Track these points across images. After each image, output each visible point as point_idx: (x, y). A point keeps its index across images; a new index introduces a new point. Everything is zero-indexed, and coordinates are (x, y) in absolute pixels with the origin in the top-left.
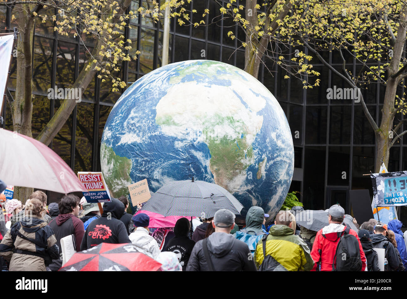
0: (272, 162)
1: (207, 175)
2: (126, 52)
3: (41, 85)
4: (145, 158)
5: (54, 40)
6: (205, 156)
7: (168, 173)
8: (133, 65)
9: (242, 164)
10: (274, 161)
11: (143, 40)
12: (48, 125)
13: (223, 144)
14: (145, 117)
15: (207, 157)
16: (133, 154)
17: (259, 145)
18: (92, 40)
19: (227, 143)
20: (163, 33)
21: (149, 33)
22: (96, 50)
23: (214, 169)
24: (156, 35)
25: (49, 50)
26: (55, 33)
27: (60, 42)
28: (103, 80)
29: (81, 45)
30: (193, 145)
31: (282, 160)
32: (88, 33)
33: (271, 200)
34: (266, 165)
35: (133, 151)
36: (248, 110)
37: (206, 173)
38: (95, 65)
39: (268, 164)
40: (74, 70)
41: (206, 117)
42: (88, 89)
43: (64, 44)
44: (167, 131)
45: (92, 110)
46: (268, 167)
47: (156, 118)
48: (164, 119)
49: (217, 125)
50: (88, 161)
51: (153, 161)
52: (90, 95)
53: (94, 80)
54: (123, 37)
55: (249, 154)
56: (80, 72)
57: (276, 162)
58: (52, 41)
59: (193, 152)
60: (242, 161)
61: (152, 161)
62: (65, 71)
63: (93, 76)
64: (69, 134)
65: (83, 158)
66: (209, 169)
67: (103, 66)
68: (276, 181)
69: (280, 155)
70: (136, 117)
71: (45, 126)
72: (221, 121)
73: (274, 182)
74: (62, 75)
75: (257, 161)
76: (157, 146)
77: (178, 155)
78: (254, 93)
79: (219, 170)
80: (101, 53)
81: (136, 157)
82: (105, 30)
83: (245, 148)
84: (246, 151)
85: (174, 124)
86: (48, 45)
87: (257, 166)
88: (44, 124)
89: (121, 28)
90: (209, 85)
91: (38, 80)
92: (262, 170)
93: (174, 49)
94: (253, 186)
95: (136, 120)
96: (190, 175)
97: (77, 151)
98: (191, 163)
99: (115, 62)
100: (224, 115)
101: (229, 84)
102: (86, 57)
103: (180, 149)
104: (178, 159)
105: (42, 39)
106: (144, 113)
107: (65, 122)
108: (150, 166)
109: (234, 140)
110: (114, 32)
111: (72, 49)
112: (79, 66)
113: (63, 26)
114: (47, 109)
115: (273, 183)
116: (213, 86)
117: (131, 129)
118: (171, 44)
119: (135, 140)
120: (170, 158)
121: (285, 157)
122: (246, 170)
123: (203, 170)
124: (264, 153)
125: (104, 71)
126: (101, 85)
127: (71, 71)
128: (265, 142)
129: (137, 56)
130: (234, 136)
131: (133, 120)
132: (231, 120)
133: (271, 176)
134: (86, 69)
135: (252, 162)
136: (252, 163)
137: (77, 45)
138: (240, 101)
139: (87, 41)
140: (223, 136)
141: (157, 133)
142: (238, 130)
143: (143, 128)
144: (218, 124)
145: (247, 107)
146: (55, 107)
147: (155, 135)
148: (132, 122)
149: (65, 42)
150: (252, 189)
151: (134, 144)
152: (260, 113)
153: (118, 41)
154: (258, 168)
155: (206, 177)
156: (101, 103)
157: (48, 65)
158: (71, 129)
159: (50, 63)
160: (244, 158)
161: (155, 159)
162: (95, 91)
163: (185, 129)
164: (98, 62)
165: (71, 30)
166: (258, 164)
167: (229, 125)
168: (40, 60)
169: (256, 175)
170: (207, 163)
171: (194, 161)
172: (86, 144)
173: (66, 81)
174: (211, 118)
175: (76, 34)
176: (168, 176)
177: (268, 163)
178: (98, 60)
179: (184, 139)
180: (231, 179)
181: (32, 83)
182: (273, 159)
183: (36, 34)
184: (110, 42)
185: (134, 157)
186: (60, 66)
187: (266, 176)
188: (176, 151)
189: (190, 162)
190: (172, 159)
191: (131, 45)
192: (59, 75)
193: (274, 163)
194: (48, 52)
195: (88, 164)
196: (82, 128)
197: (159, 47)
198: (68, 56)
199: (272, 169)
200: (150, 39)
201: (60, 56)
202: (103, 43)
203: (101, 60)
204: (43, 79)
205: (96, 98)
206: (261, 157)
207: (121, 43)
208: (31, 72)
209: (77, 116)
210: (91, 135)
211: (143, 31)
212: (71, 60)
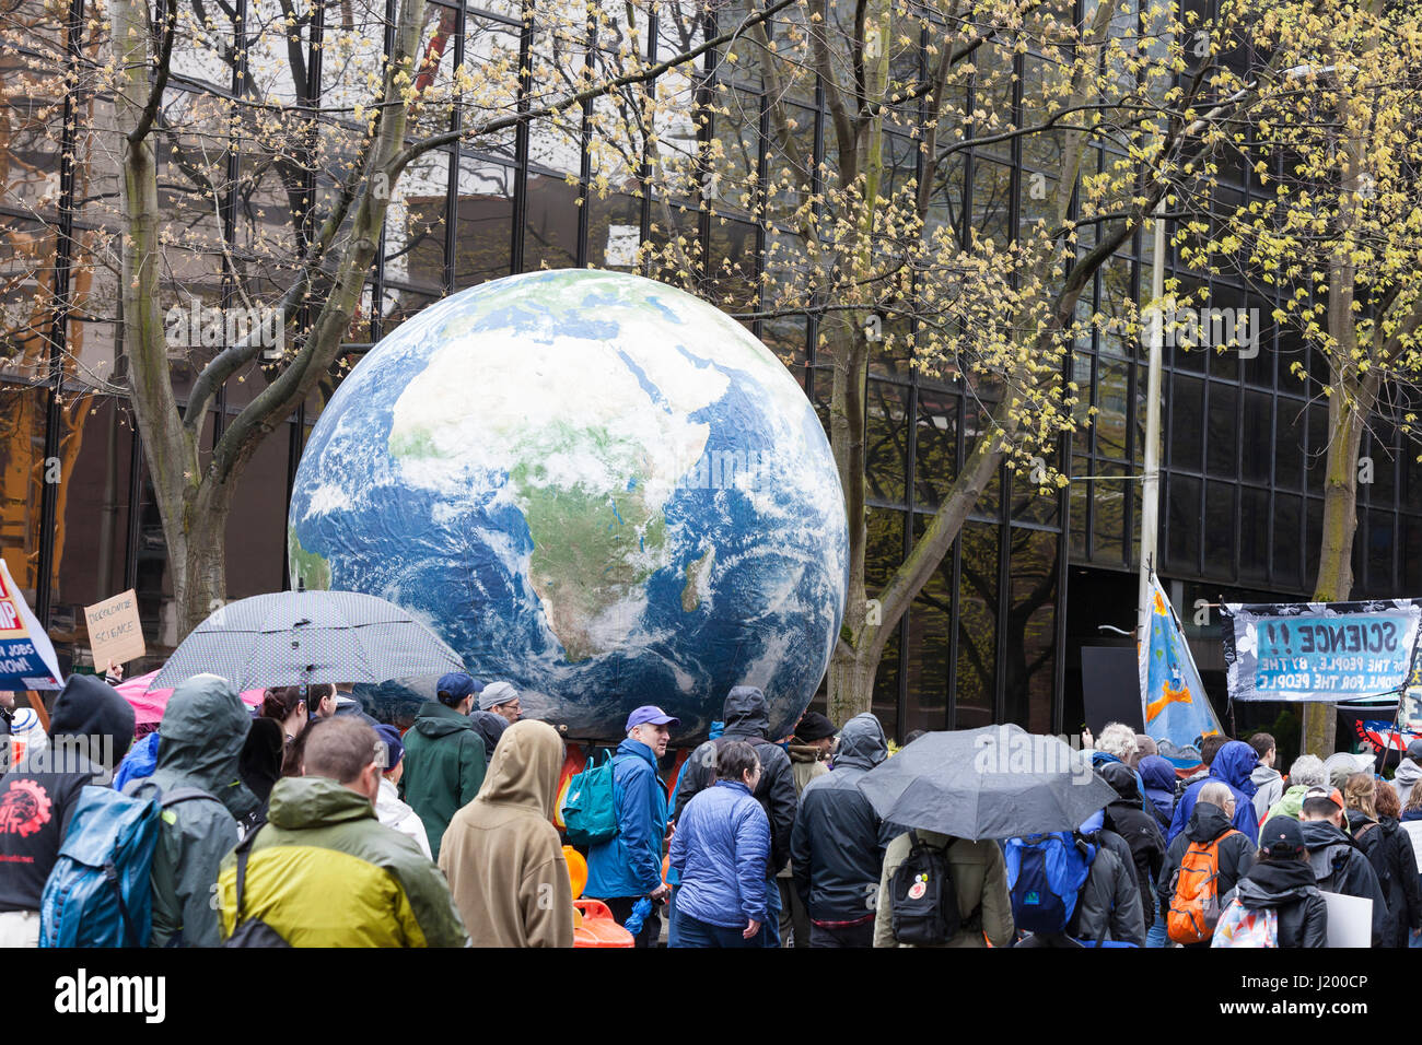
0: (734, 560)
1: (522, 602)
2: (1065, 411)
3: (883, 486)
4: (360, 556)
5: (911, 388)
6: (517, 545)
7: (416, 596)
8: (1080, 438)
9: (629, 568)
10: (741, 557)
11: (1103, 383)
12: (901, 571)
13: (570, 509)
14: (365, 435)
15: (520, 549)
16: (332, 544)
17: (686, 509)
18: (992, 387)
19: (582, 507)
20: (1146, 369)
21: (1115, 370)
22: (1002, 409)
23: (545, 584)
24: (1131, 374)
25: (899, 409)
26: (913, 372)
27: (924, 393)
28: (1019, 472)
29: (968, 398)
30: (481, 513)
31: (774, 556)
32: (984, 371)
33: (745, 674)
34: (713, 570)
35: (333, 535)
36: (659, 407)
37: (518, 595)
38: (1000, 439)
39: (718, 567)
40: (955, 451)
41: (522, 431)
42: (986, 492)
43: (931, 396)
44: (417, 474)
45: (994, 538)
46: (720, 575)
47: (390, 438)
48: (409, 440)
49: (556, 454)
50: (986, 649)
51: (379, 564)
52: (989, 507)
53: (997, 474)
54: (1059, 377)
55: (654, 538)
56: (967, 457)
57: (750, 559)
58: (906, 390)
59: (482, 533)
60: (630, 559)
61: (376, 561)
62: (934, 455)
63: (997, 463)
64: (943, 591)
65: (974, 642)
66: (528, 585)
67: (1016, 443)
68: (755, 618)
69: (764, 541)
70: (346, 437)
71: (892, 574)
72: (567, 441)
73: (748, 621)
74: (927, 463)
75: (679, 558)
76: (387, 518)
77: (441, 542)
78: (692, 358)
79: (557, 585)
80: (1011, 413)
81: (339, 552)
82: (1021, 365)
83: (638, 520)
84: (644, 529)
85: (435, 453)
86: (898, 399)
87: (680, 573)
88: (889, 570)
89: (1055, 358)
90: (549, 338)
91: (876, 475)
92: (698, 585)
93: (1171, 403)
94: (672, 633)
95: (345, 444)
96: (475, 601)
97: (962, 628)
98: (477, 567)
99: (1043, 435)
100: (578, 424)
101: (613, 331)
102: (978, 423)
103: (446, 527)
104: (442, 556)
105: (883, 387)
106: (365, 423)
107: (936, 565)
108: (370, 577)
109: (606, 497)
110: (1040, 368)
111: (948, 407)
112: (965, 442)
113: (930, 356)
114: (896, 536)
115: (743, 625)
116: (562, 340)
117: (331, 471)
118: (1165, 391)
119: (338, 504)
120: (421, 553)
121: (788, 546)
122: (644, 586)
123: (510, 586)
124: (705, 534)
125: (1019, 453)
126: (1013, 484)
127: (947, 455)
128: (711, 501)
129: (1091, 417)
130: (606, 486)
131: (337, 445)
132: (601, 440)
133: (732, 601)
134: (982, 451)
135: (665, 561)
136: (663, 565)
137: (960, 397)
138: (637, 380)
139: (981, 388)
140: (571, 485)
141: (388, 481)
142: (617, 466)
143: (358, 467)
144: (558, 450)
145: (655, 399)
146: (914, 533)
147: (385, 488)
148: (336, 451)
149: (934, 391)
150: (670, 641)
151: (336, 515)
152: (700, 417)
153: (1048, 389)
154: (685, 581)
155: (520, 607)
156: (1013, 523)
157: (898, 443)
158: (950, 580)
159: (901, 438)
160: (636, 548)
161: (382, 558)
162: (1001, 497)
163: (462, 467)
164: (1007, 432)
165: (946, 365)
166: (685, 567)
167: (592, 453)
168: (881, 430)
169: (680, 600)
170: (522, 565)
171: (484, 560)
172: (982, 612)
173: (939, 476)
174: (540, 433)
175: (957, 374)
176: (416, 606)
177: (721, 563)
178: (1007, 429)
179: (458, 498)
180: (597, 612)
181: (865, 482)
182: (740, 551)
183: (870, 375)
184: (1032, 391)
185: (334, 553)
186: (923, 445)
187: (715, 604)
188: (436, 533)
189: (474, 564)
190: (425, 556)
191: (1077, 395)
192: (921, 463)
193: (744, 563)
194: (898, 413)
195: (987, 656)
196: (972, 576)
197: (1139, 398)
198: (941, 423)
199: (734, 583)
200: (1119, 381)
201: (923, 423)
202: (1019, 393)
203: (1014, 430)
204: (886, 471)
205: (1002, 512)
206: (695, 547)
207: (1056, 392)
208: (863, 456)
209: (963, 554)
210: (992, 592)
211: (1103, 365)
212: (947, 431)
